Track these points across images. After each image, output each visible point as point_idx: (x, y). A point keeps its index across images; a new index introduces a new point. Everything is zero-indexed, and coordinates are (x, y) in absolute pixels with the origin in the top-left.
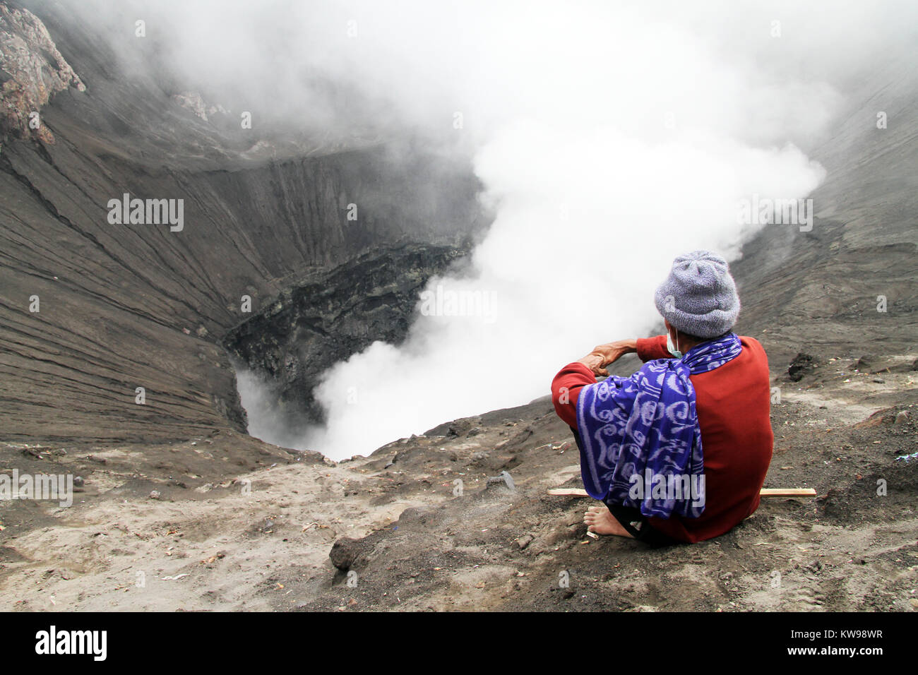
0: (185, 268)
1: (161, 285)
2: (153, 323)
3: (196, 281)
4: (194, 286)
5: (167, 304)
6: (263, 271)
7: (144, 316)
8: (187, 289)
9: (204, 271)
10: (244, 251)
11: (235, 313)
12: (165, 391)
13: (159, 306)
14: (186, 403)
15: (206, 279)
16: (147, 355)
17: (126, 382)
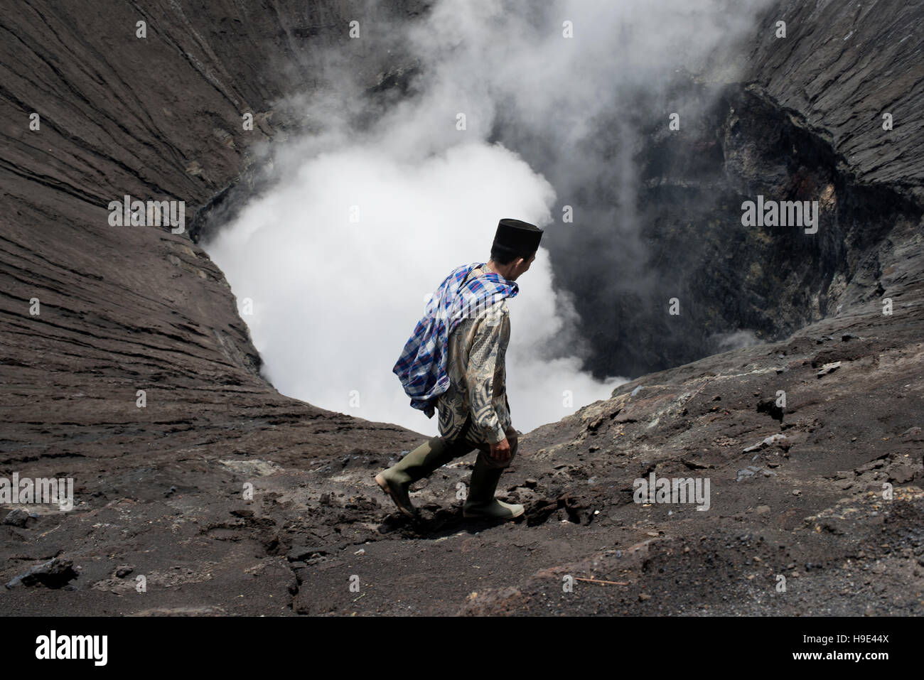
0: (106, 97)
1: (73, 131)
2: (82, 202)
3: (129, 122)
4: (127, 131)
5: (91, 166)
6: (236, 102)
7: (59, 187)
8: (115, 135)
9: (140, 102)
10: (199, 64)
11: (202, 179)
12: (145, 326)
13: (77, 170)
14: (180, 345)
15: (145, 118)
16: (94, 260)
17: (82, 313)
